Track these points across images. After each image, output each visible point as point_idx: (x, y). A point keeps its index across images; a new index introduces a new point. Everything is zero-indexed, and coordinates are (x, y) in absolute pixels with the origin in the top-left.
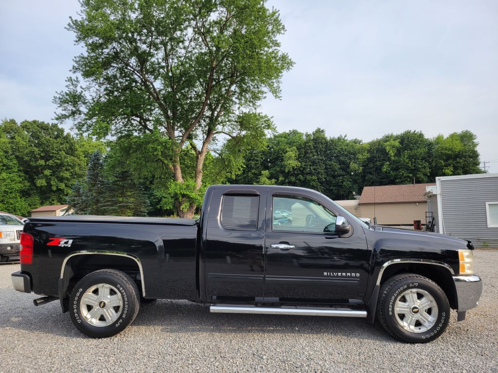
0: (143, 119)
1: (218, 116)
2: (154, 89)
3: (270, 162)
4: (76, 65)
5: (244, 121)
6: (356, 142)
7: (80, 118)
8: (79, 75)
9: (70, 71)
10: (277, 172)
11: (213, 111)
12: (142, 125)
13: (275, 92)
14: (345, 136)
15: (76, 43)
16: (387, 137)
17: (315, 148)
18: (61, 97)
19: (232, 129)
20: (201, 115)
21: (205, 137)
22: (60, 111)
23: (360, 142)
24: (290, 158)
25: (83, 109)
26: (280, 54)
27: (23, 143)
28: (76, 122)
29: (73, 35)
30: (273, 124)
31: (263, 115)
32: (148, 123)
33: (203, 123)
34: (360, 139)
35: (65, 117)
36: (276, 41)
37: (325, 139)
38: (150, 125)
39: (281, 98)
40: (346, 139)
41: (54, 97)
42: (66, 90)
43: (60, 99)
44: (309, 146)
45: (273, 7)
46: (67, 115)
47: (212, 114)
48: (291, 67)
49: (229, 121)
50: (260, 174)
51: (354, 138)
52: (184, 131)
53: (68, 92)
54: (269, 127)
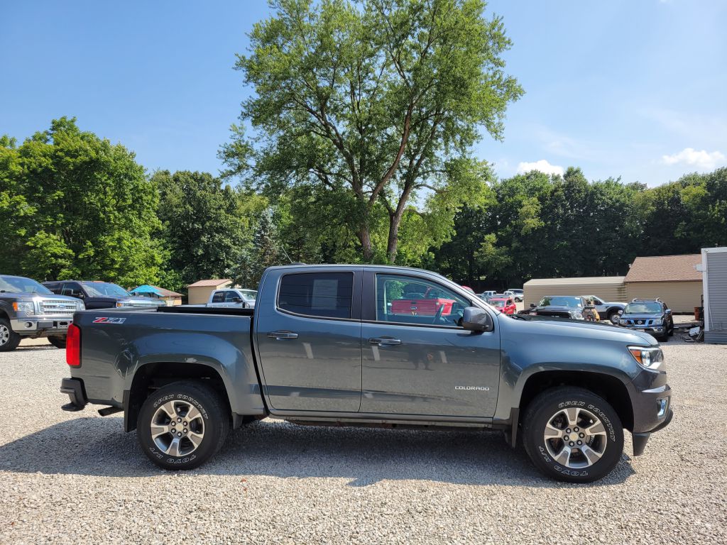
0: (323, 172)
1: (419, 164)
2: (337, 134)
3: (499, 219)
4: (244, 111)
5: (452, 170)
6: (636, 187)
7: (249, 174)
8: (248, 123)
9: (239, 118)
10: (510, 235)
11: (412, 158)
12: (322, 179)
13: (496, 132)
14: (619, 179)
15: (246, 84)
16: (688, 178)
17: (567, 199)
18: (226, 150)
19: (437, 181)
20: (396, 165)
21: (402, 191)
22: (226, 167)
23: (643, 187)
24: (527, 215)
25: (252, 162)
26: (504, 77)
27: (175, 201)
28: (243, 179)
29: (242, 74)
30: (494, 173)
31: (481, 161)
32: (329, 176)
33: (398, 176)
34: (643, 183)
35: (232, 173)
36: (498, 59)
37: (585, 184)
38: (332, 179)
39: (503, 140)
40: (620, 182)
41: (218, 151)
42: (232, 142)
43: (225, 152)
44: (559, 197)
45: (494, 15)
46: (234, 171)
47: (411, 163)
48: (519, 95)
49: (433, 171)
50: (482, 240)
51: (634, 182)
52: (374, 185)
53: (233, 144)
54: (486, 177)
